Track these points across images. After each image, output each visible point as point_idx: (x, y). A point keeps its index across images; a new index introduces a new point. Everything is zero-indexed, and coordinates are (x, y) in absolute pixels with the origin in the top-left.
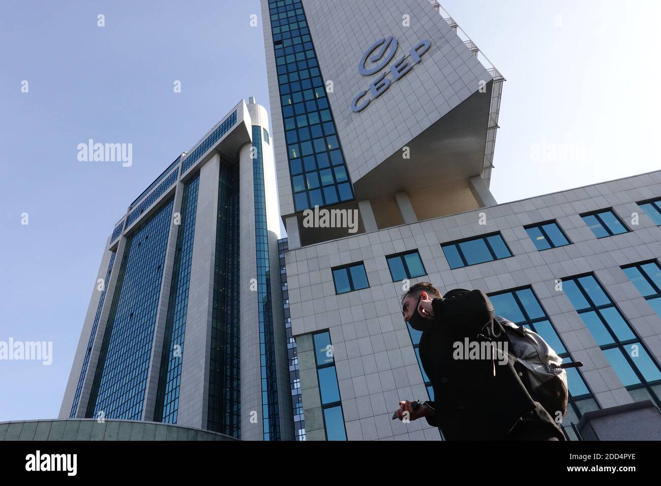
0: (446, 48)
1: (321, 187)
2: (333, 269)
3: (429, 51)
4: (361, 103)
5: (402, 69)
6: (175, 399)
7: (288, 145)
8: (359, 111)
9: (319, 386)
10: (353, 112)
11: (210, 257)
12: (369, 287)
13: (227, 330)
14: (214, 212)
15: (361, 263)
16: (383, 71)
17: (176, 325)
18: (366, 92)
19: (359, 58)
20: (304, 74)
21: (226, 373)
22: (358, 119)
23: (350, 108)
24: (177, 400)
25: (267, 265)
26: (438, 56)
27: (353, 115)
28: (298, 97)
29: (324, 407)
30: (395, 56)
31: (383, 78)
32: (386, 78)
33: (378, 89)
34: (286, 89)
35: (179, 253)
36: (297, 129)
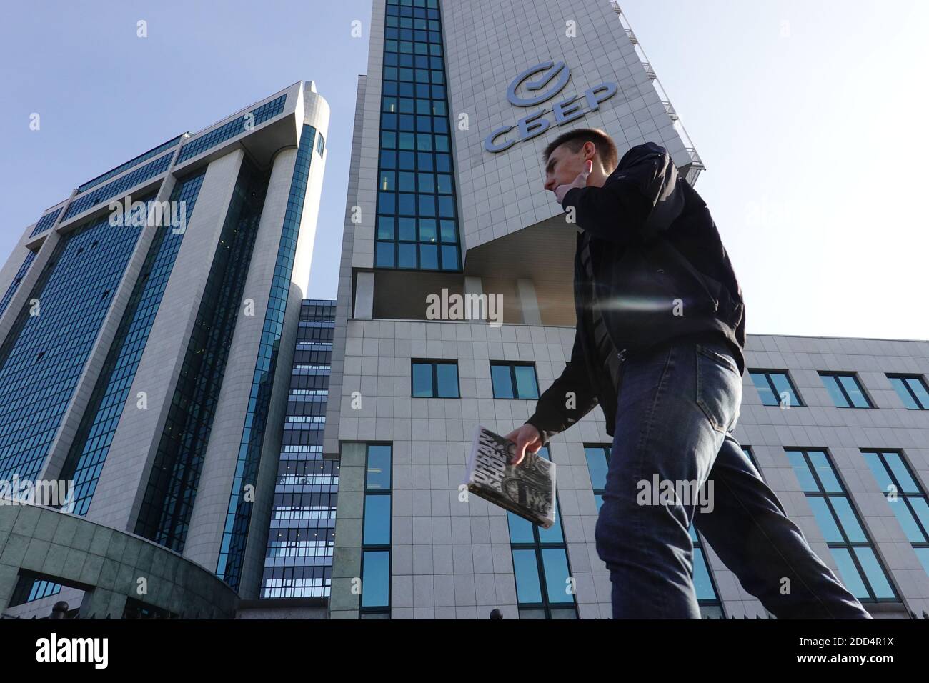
0: (637, 103)
1: (418, 242)
2: (414, 361)
3: (613, 100)
4: (501, 142)
5: (569, 113)
6: (86, 497)
7: (380, 170)
8: (496, 152)
9: (364, 518)
10: (488, 150)
11: (193, 300)
12: (460, 397)
13: (192, 412)
14: (216, 233)
15: (455, 362)
16: (542, 107)
17: (113, 387)
18: (511, 129)
19: (511, 78)
20: (422, 76)
21: (176, 475)
22: (491, 162)
23: (483, 143)
24: (88, 500)
25: (279, 332)
26: (622, 110)
27: (486, 156)
28: (407, 106)
29: (366, 548)
30: (564, 91)
31: (539, 117)
32: (543, 117)
33: (529, 129)
34: (392, 89)
35: (144, 279)
36: (397, 150)
